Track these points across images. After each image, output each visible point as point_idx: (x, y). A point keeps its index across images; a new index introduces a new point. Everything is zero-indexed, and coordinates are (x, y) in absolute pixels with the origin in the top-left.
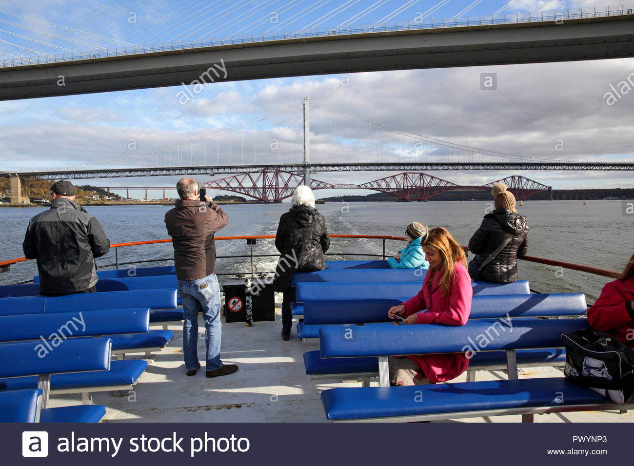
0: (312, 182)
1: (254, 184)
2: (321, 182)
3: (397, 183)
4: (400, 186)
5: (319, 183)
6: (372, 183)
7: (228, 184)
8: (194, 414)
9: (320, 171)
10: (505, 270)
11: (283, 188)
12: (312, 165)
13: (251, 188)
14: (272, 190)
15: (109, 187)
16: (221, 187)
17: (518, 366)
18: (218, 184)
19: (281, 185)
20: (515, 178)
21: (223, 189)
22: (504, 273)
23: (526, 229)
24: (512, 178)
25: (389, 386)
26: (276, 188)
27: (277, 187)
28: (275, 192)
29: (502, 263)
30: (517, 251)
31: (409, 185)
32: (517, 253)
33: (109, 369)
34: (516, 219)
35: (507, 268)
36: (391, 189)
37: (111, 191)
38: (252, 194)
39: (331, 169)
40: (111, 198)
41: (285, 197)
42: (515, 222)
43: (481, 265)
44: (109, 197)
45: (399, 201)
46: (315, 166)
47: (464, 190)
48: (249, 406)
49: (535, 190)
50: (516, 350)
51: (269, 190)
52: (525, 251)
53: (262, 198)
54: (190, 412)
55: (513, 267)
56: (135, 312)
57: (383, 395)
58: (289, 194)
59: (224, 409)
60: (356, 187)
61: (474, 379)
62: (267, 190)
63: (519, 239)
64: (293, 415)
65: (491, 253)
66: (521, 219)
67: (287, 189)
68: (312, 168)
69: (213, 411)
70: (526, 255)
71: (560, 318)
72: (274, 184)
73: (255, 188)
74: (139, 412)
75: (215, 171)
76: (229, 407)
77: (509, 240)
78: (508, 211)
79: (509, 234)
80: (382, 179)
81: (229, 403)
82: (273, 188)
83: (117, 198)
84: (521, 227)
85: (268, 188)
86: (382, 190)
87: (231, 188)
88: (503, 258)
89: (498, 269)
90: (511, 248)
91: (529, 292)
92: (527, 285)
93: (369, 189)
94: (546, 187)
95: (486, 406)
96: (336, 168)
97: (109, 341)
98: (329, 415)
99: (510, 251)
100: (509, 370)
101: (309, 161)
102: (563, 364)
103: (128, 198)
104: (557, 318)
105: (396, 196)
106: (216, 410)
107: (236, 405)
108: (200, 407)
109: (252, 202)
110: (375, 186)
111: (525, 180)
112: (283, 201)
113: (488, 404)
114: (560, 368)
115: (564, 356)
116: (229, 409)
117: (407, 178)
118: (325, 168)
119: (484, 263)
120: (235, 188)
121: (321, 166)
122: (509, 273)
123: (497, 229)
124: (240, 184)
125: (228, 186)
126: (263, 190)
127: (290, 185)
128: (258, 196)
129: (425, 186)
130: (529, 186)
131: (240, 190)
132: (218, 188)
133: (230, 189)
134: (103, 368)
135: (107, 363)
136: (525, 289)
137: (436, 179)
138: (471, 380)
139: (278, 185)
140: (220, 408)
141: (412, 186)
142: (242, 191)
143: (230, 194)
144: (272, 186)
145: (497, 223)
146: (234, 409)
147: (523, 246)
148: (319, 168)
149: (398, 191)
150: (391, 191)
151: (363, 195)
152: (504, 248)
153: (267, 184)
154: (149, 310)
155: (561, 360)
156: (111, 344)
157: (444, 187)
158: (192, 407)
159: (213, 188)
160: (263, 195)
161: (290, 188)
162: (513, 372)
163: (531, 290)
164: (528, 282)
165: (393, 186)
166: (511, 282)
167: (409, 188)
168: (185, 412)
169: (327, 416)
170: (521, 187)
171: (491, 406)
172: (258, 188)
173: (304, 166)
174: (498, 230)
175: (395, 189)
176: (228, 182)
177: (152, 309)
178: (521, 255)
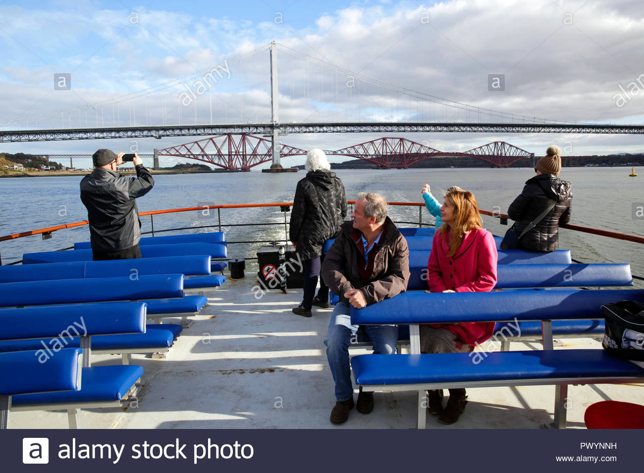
0: (283, 148)
1: (219, 151)
2: (293, 148)
3: (376, 149)
4: (379, 153)
5: (291, 149)
6: (348, 149)
7: (189, 151)
8: (228, 377)
9: (291, 133)
10: (546, 239)
11: (251, 155)
12: (281, 126)
13: (216, 155)
14: (239, 157)
15: (48, 155)
16: (182, 155)
17: (553, 337)
18: (177, 151)
19: (249, 151)
20: (498, 144)
21: (184, 156)
22: (545, 241)
23: (569, 196)
24: (495, 144)
25: (420, 353)
26: (243, 155)
27: (244, 153)
28: (243, 160)
29: (542, 231)
30: (559, 219)
31: (388, 151)
32: (559, 221)
33: (145, 332)
34: (560, 185)
35: (548, 236)
36: (370, 155)
37: (51, 160)
38: (216, 162)
39: (305, 130)
40: (49, 168)
41: (254, 165)
42: (559, 188)
43: (521, 233)
44: (47, 167)
45: (378, 169)
46: (285, 126)
47: (445, 157)
48: (282, 371)
49: (518, 157)
50: (552, 320)
51: (236, 157)
52: (568, 219)
53: (228, 166)
54: (226, 375)
55: (554, 236)
56: (169, 278)
57: (413, 362)
58: (258, 162)
59: (257, 372)
60: (331, 153)
61: (509, 349)
62: (233, 157)
63: (562, 207)
64: (325, 380)
65: (532, 220)
66: (565, 185)
67: (256, 155)
68: (281, 128)
69: (247, 375)
70: (568, 223)
71: (602, 288)
72: (241, 150)
73: (220, 155)
74: (177, 374)
75: (161, 132)
76: (262, 371)
77: (552, 207)
78: (553, 176)
79: (552, 200)
80: (360, 145)
81: (263, 367)
82: (240, 155)
83: (59, 167)
84: (565, 193)
85: (235, 155)
86: (360, 156)
87: (193, 155)
88: (545, 226)
89: (538, 238)
90: (553, 215)
91: (570, 262)
92: (569, 255)
93: (345, 155)
94: (529, 153)
95: (518, 375)
96: (311, 129)
97: (144, 305)
98: (358, 380)
99: (551, 219)
100: (544, 340)
101: (277, 120)
102: (602, 336)
103: (72, 168)
104: (599, 288)
105: (375, 163)
106: (250, 374)
107: (269, 369)
108: (234, 370)
109: (217, 171)
110: (353, 152)
111: (508, 146)
112: (251, 169)
113: (519, 373)
114: (597, 339)
115: (601, 327)
116: (262, 373)
117: (386, 144)
118: (297, 129)
119: (524, 231)
120: (196, 155)
121: (293, 126)
122: (550, 241)
123: (540, 195)
124: (203, 150)
125: (189, 153)
126: (229, 157)
127: (259, 151)
128: (223, 164)
129: (405, 152)
130: (512, 153)
131: (203, 157)
132: (177, 155)
133: (191, 156)
134: (139, 331)
135: (143, 327)
136: (565, 258)
137: (417, 145)
138: (505, 350)
139: (246, 152)
140: (254, 372)
141: (391, 153)
142: (205, 158)
143: (192, 162)
144: (239, 152)
145: (540, 190)
146: (267, 373)
147: (566, 213)
148: (289, 129)
149: (377, 158)
150: (369, 157)
151: (338, 163)
152: (547, 216)
153: (233, 150)
154: (182, 276)
155: (599, 332)
156: (146, 308)
157: (425, 153)
158: (226, 371)
159: (171, 155)
160: (229, 163)
161: (259, 155)
162: (548, 343)
163: (573, 260)
164: (569, 252)
165: (371, 152)
166: (551, 251)
167: (388, 154)
168: (220, 375)
169: (356, 381)
170: (504, 153)
171: (524, 375)
172: (223, 155)
173: (272, 127)
174: (542, 196)
175: (374, 155)
176: (189, 148)
177: (186, 274)
178: (563, 223)
